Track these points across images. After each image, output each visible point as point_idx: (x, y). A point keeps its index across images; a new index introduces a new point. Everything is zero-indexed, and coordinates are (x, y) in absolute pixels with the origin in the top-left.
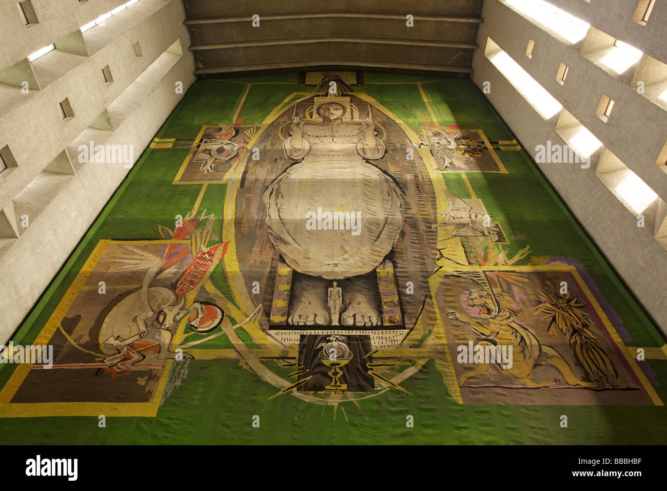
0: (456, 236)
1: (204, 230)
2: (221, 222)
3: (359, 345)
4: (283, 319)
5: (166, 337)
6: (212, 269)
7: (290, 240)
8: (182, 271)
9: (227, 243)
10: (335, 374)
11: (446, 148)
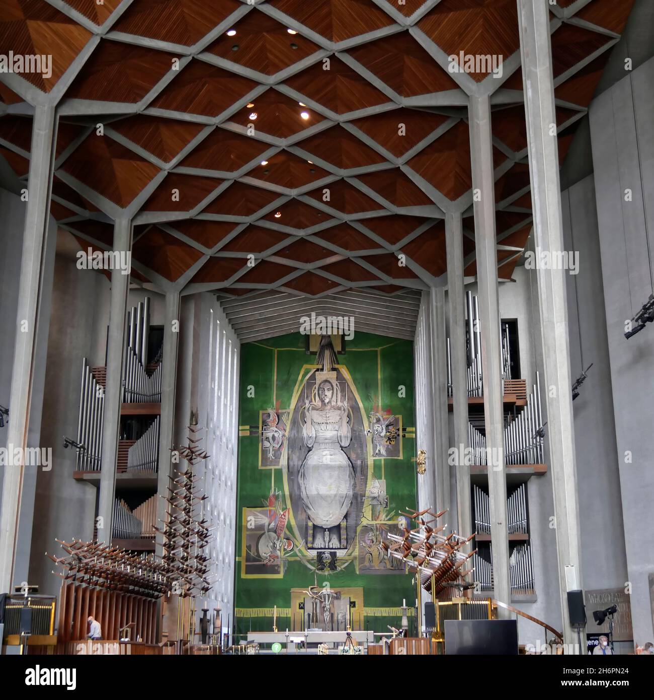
0: (371, 504)
1: (279, 501)
2: (284, 495)
3: (333, 555)
5: (278, 552)
6: (286, 523)
7: (311, 508)
8: (277, 524)
9: (289, 509)
10: (327, 565)
11: (380, 435)
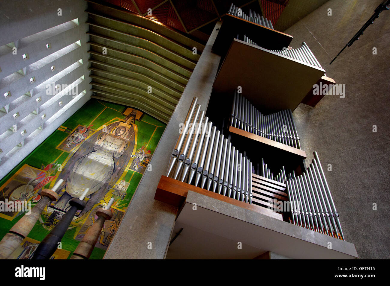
0: (113, 194)
1: (53, 169)
4: (53, 205)
6: (47, 184)
7: (72, 181)
8: (40, 182)
9: (56, 176)
10: (54, 223)
11: (139, 160)
